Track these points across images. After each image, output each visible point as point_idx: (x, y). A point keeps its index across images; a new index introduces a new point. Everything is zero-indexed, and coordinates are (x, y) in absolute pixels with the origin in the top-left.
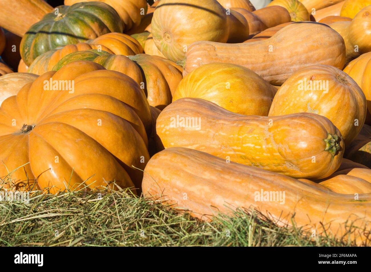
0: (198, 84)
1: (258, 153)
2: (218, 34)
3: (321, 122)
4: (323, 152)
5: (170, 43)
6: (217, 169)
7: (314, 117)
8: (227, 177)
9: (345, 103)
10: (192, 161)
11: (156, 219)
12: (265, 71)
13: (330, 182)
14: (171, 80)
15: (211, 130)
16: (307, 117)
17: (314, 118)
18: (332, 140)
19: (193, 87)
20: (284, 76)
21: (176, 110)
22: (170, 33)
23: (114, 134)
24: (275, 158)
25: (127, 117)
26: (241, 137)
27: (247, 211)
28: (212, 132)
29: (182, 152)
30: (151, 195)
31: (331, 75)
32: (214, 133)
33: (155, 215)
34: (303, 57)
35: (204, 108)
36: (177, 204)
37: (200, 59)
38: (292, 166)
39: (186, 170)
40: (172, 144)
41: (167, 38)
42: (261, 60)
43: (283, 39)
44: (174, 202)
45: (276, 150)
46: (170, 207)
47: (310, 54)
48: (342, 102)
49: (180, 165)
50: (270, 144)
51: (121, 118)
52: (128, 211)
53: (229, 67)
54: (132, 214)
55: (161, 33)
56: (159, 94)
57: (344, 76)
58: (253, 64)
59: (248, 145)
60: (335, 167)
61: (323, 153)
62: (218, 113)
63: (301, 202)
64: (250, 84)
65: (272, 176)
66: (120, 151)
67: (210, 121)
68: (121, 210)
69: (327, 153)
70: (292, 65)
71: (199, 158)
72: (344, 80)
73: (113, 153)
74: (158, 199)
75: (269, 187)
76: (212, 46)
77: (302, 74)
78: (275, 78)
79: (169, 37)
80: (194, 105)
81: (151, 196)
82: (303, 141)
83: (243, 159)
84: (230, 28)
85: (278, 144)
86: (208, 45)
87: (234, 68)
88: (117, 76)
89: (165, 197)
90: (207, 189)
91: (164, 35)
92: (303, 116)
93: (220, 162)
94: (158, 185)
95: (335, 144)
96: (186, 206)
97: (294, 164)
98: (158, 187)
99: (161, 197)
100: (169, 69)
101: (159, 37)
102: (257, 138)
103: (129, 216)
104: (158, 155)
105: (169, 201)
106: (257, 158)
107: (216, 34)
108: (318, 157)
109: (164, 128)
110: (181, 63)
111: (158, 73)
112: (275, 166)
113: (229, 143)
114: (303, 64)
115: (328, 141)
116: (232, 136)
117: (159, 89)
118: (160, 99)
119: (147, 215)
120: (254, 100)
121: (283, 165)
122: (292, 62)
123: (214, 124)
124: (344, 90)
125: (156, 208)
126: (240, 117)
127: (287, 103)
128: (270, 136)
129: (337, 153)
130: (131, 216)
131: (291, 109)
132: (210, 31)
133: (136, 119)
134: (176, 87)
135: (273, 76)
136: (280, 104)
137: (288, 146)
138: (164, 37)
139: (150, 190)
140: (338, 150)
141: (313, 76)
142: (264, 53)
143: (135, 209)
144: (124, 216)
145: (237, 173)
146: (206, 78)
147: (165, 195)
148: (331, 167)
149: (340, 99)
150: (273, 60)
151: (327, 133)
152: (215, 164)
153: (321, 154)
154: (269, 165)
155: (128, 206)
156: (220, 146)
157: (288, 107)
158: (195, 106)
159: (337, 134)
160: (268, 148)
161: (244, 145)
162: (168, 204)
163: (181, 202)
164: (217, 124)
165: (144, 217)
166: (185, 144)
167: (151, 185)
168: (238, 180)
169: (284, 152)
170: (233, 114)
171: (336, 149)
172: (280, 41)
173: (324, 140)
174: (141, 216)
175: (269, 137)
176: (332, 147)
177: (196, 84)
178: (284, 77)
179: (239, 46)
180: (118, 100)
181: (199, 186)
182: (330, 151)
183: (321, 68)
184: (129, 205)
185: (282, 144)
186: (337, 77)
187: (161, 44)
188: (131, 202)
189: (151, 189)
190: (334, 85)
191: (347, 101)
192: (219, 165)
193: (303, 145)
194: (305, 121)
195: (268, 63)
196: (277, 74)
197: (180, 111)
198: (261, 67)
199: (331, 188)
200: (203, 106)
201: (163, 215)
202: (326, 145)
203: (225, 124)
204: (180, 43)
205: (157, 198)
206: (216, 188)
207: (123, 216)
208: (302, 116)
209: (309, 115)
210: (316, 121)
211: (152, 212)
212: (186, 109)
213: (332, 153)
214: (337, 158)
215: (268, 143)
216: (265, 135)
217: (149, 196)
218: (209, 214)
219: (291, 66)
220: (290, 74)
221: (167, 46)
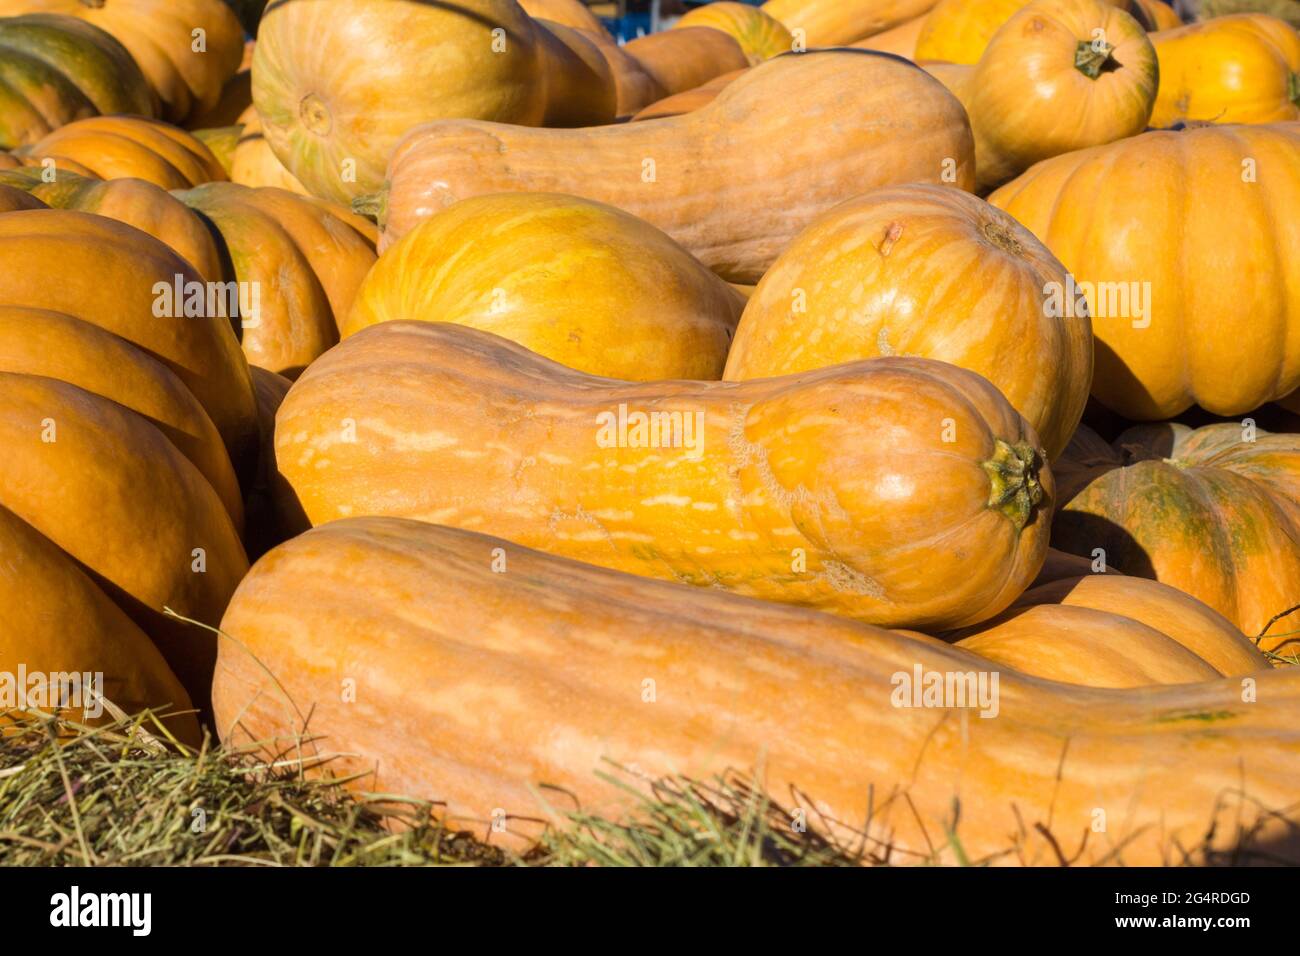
0: (443, 271)
1: (706, 532)
2: (507, 97)
3: (965, 389)
4: (981, 515)
5: (326, 135)
6: (551, 604)
7: (933, 372)
8: (597, 639)
9: (1022, 326)
10: (438, 575)
11: (277, 856)
12: (692, 228)
13: (1005, 636)
14: (334, 269)
15: (502, 446)
16: (907, 372)
17: (934, 375)
18: (1010, 462)
19: (419, 284)
20: (762, 245)
21: (354, 370)
22: (323, 98)
23: (88, 472)
24: (780, 549)
25: (147, 400)
26: (631, 469)
27: (701, 791)
28: (509, 454)
29: (386, 536)
30: (254, 739)
31: (960, 220)
32: (518, 456)
33: (271, 837)
34: (830, 174)
35: (474, 357)
36: (372, 772)
37: (444, 185)
38: (852, 577)
39: (406, 614)
40: (345, 511)
41: (313, 119)
42: (676, 187)
43: (753, 109)
44: (358, 764)
45: (782, 513)
46: (343, 787)
47: (854, 163)
48: (1009, 320)
49: (382, 593)
50: (757, 491)
51: (115, 404)
52: (143, 822)
53: (559, 206)
54: (163, 837)
55: (292, 101)
56: (288, 326)
57: (1005, 224)
58: (645, 202)
59: (661, 499)
60: (1025, 573)
61: (979, 519)
62: (529, 378)
63: (941, 739)
64: (645, 269)
65: (800, 623)
66: (113, 546)
67: (498, 410)
68: (110, 820)
69: (997, 517)
70: (789, 204)
71: (465, 559)
72: (1008, 241)
73: (86, 556)
74: (287, 756)
75: (792, 674)
76: (489, 134)
77: (852, 219)
78: (727, 254)
79: (322, 114)
80: (430, 346)
81: (255, 744)
82: (897, 470)
83: (644, 558)
84: (548, 84)
85: (792, 488)
86: (474, 131)
87: (580, 208)
88: (100, 231)
89: (319, 745)
90: (509, 697)
91: (301, 106)
92: (887, 368)
93: (560, 574)
94: (284, 691)
95: (1026, 481)
96: (414, 779)
97: (859, 571)
98: (284, 700)
99: (301, 743)
100: (323, 228)
101: (284, 117)
102: (700, 468)
103: (147, 851)
104: (278, 556)
105: (338, 761)
106: (703, 550)
107: (501, 98)
108: (962, 536)
109: (306, 444)
110: (370, 205)
111: (283, 245)
112: (778, 581)
113: (582, 494)
114: (829, 199)
115: (996, 469)
116: (594, 465)
117: (286, 305)
118: (290, 344)
119: (234, 838)
120: (663, 330)
121: (813, 578)
122: (790, 193)
123: (515, 420)
124: (1015, 275)
125: (275, 803)
126: (620, 388)
127: (797, 334)
128: (754, 457)
129: (1031, 520)
130: (155, 848)
131: (815, 355)
132: (478, 86)
133: (188, 411)
134: (355, 292)
135: (721, 248)
136: (770, 337)
137: (834, 495)
138: (301, 115)
139: (248, 715)
140: (1034, 503)
141: (892, 225)
142: (686, 163)
143: (175, 810)
144: (123, 848)
145: (640, 618)
146: (472, 250)
147: (317, 734)
148: (1011, 575)
149: (1001, 311)
150: (720, 188)
151: (990, 435)
152: (541, 583)
153: (972, 524)
154: (753, 578)
155: (143, 801)
156: (543, 511)
157: (800, 350)
158: (434, 352)
159: (1025, 440)
160: (750, 511)
161: (648, 502)
162: (333, 775)
163: (395, 766)
164: (530, 420)
165: (219, 848)
166: (398, 506)
167: (254, 692)
168: (651, 652)
169: (817, 521)
170: (589, 380)
171: (1031, 501)
172: (742, 117)
173: (980, 463)
174: (206, 845)
175: (751, 463)
176: (1014, 494)
177: (434, 275)
178: (762, 252)
179: (589, 135)
180: (103, 330)
181: (472, 689)
182: (1008, 510)
183: (919, 193)
184: (148, 792)
185: (810, 489)
186: (982, 226)
187: (293, 142)
188: (158, 776)
189: (251, 710)
190: (973, 257)
191: (1028, 317)
192: (557, 588)
193: (896, 488)
194: (900, 390)
195: (701, 199)
196: (736, 241)
197: (373, 374)
198: (676, 213)
199: (1013, 664)
200: (468, 350)
201: (311, 836)
202: (991, 485)
203: (560, 420)
204: (364, 134)
205: (282, 751)
206: (552, 693)
207: (121, 851)
208: (884, 369)
209: (911, 363)
210: (944, 386)
211: (259, 821)
212: (398, 366)
213: (1014, 519)
214: (1034, 536)
215: (745, 490)
216: (732, 454)
217: (243, 744)
218: (526, 814)
219: (784, 210)
220: (785, 239)
221: (313, 151)
